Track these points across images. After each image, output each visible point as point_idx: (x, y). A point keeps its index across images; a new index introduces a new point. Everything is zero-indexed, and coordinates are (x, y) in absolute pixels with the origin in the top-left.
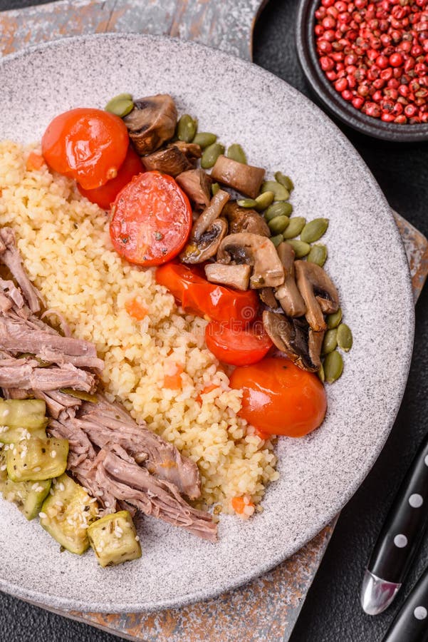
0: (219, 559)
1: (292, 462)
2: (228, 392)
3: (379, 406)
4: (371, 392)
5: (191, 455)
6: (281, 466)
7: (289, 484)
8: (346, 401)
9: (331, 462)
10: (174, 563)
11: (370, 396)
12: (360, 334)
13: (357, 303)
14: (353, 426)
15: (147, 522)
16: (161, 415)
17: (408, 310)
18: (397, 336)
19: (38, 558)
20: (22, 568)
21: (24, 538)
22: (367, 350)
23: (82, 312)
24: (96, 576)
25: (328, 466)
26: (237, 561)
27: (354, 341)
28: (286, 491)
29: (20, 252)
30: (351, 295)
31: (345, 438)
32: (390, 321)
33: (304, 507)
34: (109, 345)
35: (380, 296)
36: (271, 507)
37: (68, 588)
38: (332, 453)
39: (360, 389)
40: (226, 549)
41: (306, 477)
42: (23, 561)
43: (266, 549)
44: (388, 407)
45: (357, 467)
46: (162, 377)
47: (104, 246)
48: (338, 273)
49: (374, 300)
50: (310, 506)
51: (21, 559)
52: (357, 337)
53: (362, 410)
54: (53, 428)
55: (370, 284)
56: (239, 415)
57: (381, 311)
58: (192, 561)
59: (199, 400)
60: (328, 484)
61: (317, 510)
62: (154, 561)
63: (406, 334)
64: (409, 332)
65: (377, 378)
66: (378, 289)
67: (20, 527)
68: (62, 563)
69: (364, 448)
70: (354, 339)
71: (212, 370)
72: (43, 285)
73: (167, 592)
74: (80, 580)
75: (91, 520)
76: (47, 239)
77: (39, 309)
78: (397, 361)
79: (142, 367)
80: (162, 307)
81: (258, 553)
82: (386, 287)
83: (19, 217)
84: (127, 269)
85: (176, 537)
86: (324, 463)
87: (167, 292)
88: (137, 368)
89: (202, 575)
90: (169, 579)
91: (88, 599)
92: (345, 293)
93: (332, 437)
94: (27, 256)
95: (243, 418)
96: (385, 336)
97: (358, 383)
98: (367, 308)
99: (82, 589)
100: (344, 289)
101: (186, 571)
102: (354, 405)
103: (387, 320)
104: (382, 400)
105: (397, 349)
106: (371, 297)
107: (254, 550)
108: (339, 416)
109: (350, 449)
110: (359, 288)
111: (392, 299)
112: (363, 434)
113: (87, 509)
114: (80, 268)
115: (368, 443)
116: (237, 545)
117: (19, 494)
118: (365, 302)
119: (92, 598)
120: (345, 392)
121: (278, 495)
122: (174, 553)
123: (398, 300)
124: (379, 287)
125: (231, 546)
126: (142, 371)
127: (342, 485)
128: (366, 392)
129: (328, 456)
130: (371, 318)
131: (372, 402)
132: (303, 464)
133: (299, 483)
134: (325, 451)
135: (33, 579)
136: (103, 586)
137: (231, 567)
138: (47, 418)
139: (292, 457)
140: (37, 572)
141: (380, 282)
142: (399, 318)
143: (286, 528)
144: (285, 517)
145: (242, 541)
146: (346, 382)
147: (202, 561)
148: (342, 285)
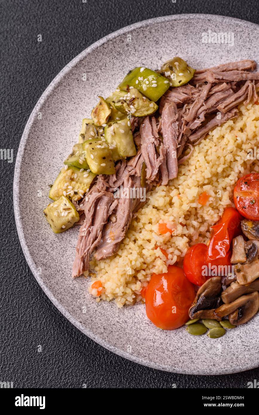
0: (62, 280)
1: (132, 315)
2: (166, 265)
3: (176, 360)
4: (184, 354)
5: (122, 250)
6: (128, 309)
7: (117, 315)
8: (176, 341)
9: (135, 338)
10: (54, 253)
11: (182, 354)
12: (221, 342)
13: (241, 337)
14: (161, 348)
15: (77, 234)
16: (142, 226)
17: (240, 367)
18: (223, 364)
19: (42, 172)
20: (34, 163)
21: (53, 162)
22: (211, 348)
23: (196, 167)
24: (37, 208)
25: (132, 336)
26: (62, 290)
27: (215, 340)
28: (112, 314)
29: (225, 123)
30: (245, 332)
31: (152, 344)
32: (232, 358)
33: (104, 325)
34: (179, 187)
35: (247, 349)
36: (100, 307)
37: (26, 192)
38: (141, 338)
39: (185, 348)
40: (69, 283)
41: (123, 325)
42: (39, 164)
43: (73, 306)
44: (176, 366)
45: (134, 353)
46: (165, 222)
47: (240, 172)
48: (257, 322)
49: (244, 346)
50: (105, 329)
51: (39, 162)
52: (219, 341)
53: (172, 351)
54: (121, 164)
55: (254, 342)
56: (153, 275)
57: (237, 352)
58: (57, 264)
59: (156, 247)
60: (120, 338)
61: (102, 333)
62: (54, 242)
63: (224, 368)
64: (226, 370)
65: (194, 357)
66: (251, 347)
67: (59, 159)
68: (42, 187)
69: (147, 355)
70: (217, 339)
71: (177, 252)
72: (207, 140)
73: (35, 251)
74: (33, 199)
75: (70, 197)
76: (236, 137)
77: (192, 140)
78: (207, 366)
79: (170, 209)
80: (210, 215)
81: (69, 302)
82: (253, 351)
83: (246, 118)
84: (229, 188)
85: (71, 253)
86: (134, 334)
87: (220, 216)
88: (168, 206)
89: (49, 271)
90: (44, 252)
91: (22, 205)
92: (246, 328)
93: (151, 337)
94: (223, 127)
95: (151, 278)
96: (222, 357)
97: (189, 346)
98: (238, 343)
99: (27, 200)
100: (248, 327)
101: (50, 261)
102: (174, 346)
103: (232, 356)
104: (180, 361)
105: (214, 365)
106: (246, 344)
107: (71, 300)
108: (165, 338)
109: (145, 348)
110: (251, 336)
111: (246, 356)
112: (156, 354)
113: (76, 193)
114: (222, 159)
115: (151, 357)
116: (72, 290)
117: (78, 152)
118: (242, 341)
119: (23, 207)
120: (182, 340)
121: (109, 310)
122: (61, 253)
123: (246, 360)
124: (252, 348)
125: (71, 286)
126: (167, 210)
127: (121, 346)
128: (184, 352)
129: (138, 335)
130: (232, 347)
131: (178, 356)
132: (131, 322)
133: (119, 321)
134: (142, 333)
135: (28, 171)
136: (32, 213)
137: (57, 287)
138: (126, 158)
139: (134, 314)
140: (33, 173)
141: (256, 348)
142: (235, 363)
143: (88, 317)
144: (95, 315)
145: (75, 292)
146: (189, 339)
147: (58, 270)
148: (250, 326)
